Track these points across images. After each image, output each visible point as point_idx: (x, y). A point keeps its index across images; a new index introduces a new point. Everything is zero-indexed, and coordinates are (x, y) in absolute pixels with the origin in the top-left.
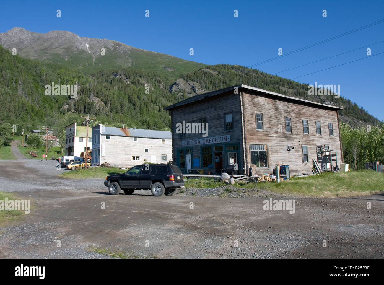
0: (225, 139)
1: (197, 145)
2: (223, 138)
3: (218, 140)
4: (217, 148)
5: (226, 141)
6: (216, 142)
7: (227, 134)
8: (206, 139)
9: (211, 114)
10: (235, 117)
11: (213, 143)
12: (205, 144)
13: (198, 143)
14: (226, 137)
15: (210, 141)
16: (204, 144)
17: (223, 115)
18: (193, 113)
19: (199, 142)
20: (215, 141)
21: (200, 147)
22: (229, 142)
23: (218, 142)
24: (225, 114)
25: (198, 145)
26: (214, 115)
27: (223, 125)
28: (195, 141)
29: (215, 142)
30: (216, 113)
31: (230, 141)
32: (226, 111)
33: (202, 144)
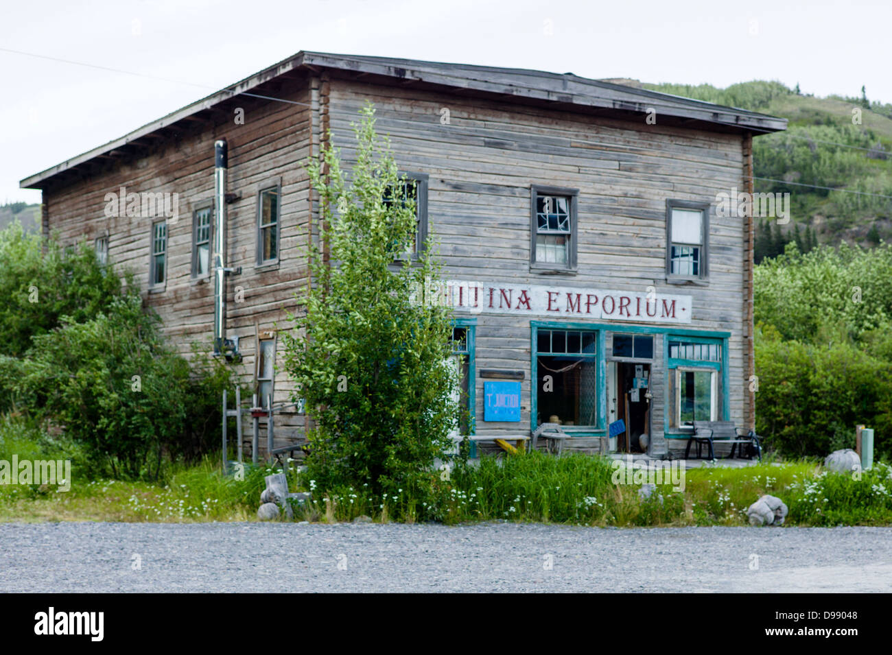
0: (670, 309)
1: (513, 311)
2: (660, 304)
3: (632, 308)
4: (622, 345)
5: (669, 320)
6: (625, 317)
7: (678, 289)
8: (569, 295)
9: (601, 182)
10: (716, 230)
11: (605, 316)
12: (563, 313)
13: (515, 302)
14: (674, 302)
15: (588, 303)
16: (556, 314)
17: (662, 208)
18: (488, 144)
19: (526, 301)
20: (617, 310)
21: (526, 325)
22: (685, 325)
23: (634, 318)
24: (673, 204)
25: (516, 316)
26: (616, 193)
27: (659, 247)
28: (497, 294)
29: (616, 316)
30: (632, 190)
31: (689, 321)
32: (678, 196)
33: (545, 313)
